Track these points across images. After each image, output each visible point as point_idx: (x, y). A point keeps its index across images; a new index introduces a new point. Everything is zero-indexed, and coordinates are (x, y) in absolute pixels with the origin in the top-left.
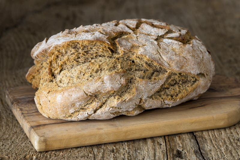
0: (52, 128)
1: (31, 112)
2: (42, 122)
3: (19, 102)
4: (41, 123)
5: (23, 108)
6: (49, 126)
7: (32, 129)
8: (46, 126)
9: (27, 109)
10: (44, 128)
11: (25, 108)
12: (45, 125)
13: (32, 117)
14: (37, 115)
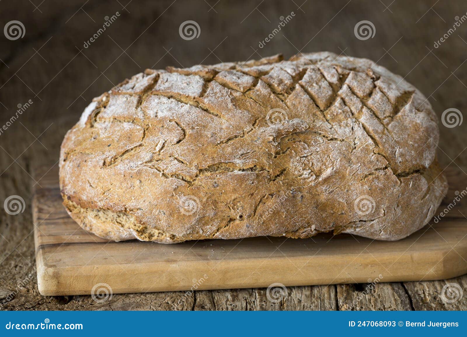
0: (79, 251)
1: (57, 217)
2: (67, 238)
3: (43, 196)
4: (65, 240)
5: (45, 207)
6: (77, 247)
7: (41, 250)
8: (70, 247)
9: (52, 210)
10: (64, 250)
11: (49, 207)
12: (68, 244)
13: (53, 226)
14: (65, 223)
